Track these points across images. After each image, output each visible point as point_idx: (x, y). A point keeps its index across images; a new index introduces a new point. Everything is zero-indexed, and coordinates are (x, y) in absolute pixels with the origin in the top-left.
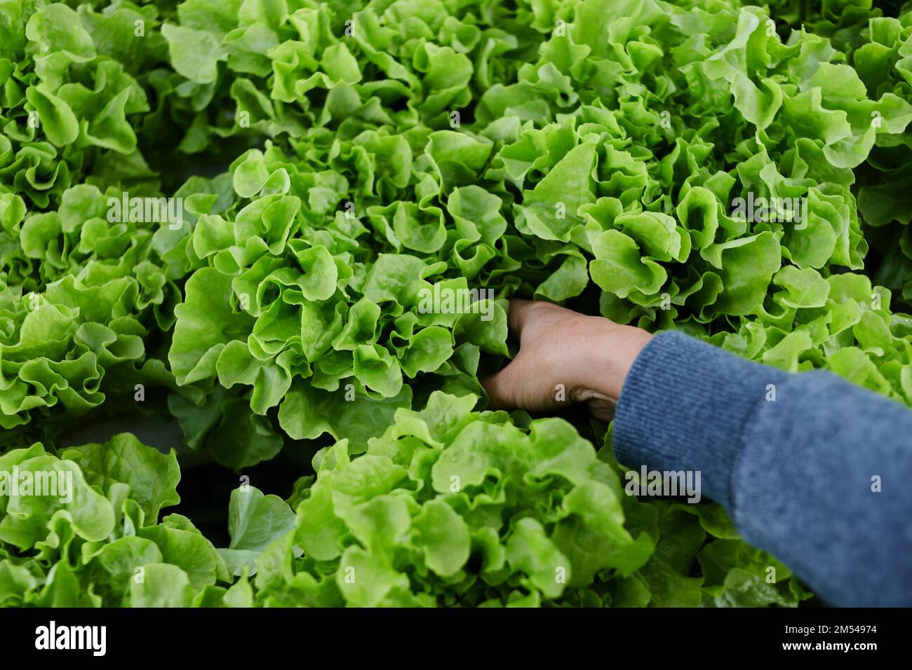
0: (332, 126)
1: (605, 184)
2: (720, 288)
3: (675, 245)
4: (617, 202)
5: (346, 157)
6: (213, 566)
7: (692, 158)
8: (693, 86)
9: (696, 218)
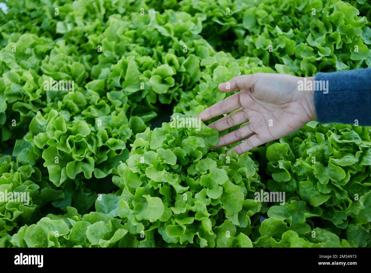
0: (52, 101)
1: (142, 68)
2: (188, 77)
3: (171, 71)
4: (148, 71)
5: (64, 105)
6: (106, 219)
7: (160, 51)
8: (148, 36)
9: (171, 63)
